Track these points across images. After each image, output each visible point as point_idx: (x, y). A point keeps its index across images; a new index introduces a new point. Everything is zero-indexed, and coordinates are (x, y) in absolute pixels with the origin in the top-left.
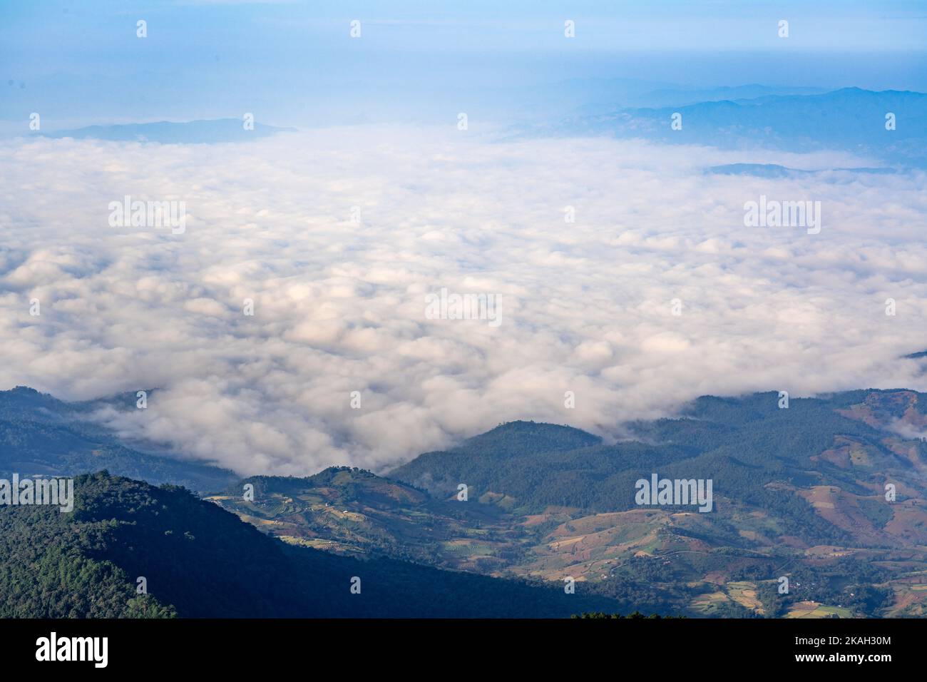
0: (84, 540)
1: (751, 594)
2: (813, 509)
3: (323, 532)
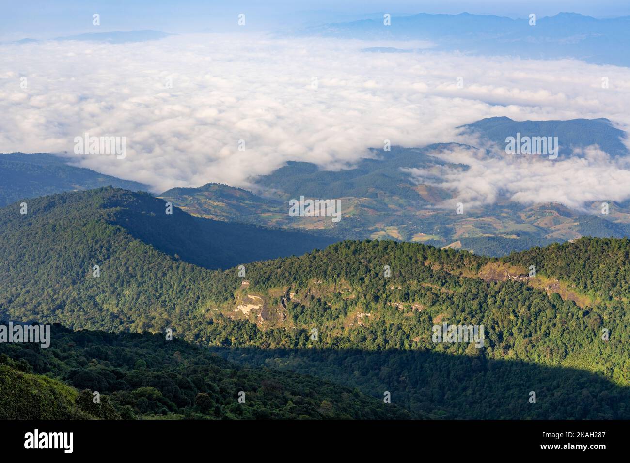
0: (105, 216)
1: (396, 231)
2: (419, 195)
3: (207, 211)
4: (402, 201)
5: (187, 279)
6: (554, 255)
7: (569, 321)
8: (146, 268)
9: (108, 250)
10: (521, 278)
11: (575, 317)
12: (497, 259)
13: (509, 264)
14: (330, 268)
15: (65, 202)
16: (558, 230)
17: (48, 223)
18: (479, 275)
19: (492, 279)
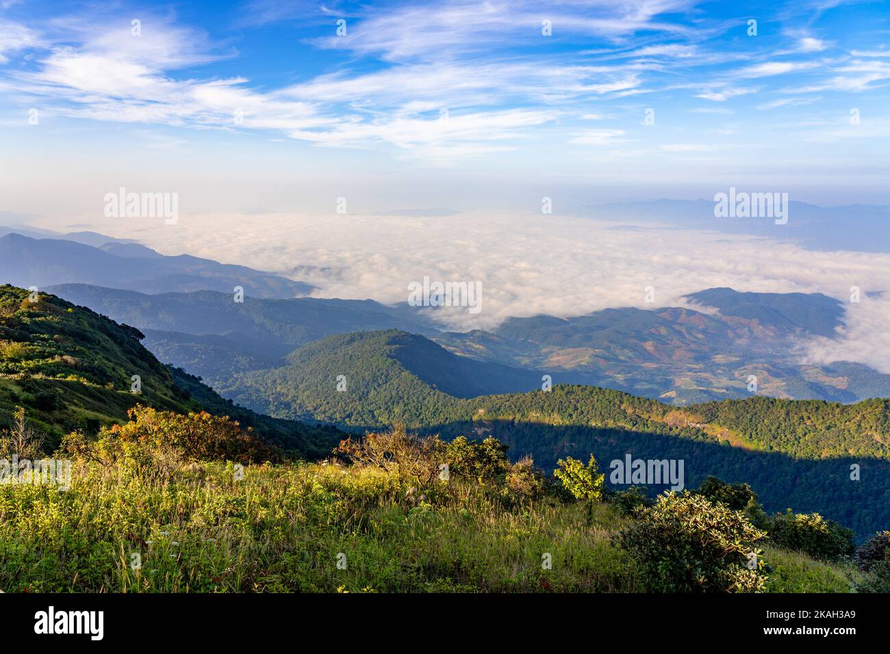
4: (631, 354)
5: (440, 404)
6: (726, 408)
7: (735, 463)
8: (411, 393)
9: (386, 377)
10: (698, 425)
11: (740, 461)
12: (679, 408)
13: (688, 413)
14: (546, 404)
15: (362, 339)
16: (767, 388)
17: (348, 353)
18: (664, 420)
19: (674, 424)
